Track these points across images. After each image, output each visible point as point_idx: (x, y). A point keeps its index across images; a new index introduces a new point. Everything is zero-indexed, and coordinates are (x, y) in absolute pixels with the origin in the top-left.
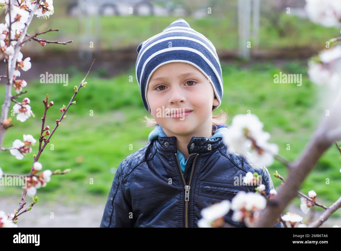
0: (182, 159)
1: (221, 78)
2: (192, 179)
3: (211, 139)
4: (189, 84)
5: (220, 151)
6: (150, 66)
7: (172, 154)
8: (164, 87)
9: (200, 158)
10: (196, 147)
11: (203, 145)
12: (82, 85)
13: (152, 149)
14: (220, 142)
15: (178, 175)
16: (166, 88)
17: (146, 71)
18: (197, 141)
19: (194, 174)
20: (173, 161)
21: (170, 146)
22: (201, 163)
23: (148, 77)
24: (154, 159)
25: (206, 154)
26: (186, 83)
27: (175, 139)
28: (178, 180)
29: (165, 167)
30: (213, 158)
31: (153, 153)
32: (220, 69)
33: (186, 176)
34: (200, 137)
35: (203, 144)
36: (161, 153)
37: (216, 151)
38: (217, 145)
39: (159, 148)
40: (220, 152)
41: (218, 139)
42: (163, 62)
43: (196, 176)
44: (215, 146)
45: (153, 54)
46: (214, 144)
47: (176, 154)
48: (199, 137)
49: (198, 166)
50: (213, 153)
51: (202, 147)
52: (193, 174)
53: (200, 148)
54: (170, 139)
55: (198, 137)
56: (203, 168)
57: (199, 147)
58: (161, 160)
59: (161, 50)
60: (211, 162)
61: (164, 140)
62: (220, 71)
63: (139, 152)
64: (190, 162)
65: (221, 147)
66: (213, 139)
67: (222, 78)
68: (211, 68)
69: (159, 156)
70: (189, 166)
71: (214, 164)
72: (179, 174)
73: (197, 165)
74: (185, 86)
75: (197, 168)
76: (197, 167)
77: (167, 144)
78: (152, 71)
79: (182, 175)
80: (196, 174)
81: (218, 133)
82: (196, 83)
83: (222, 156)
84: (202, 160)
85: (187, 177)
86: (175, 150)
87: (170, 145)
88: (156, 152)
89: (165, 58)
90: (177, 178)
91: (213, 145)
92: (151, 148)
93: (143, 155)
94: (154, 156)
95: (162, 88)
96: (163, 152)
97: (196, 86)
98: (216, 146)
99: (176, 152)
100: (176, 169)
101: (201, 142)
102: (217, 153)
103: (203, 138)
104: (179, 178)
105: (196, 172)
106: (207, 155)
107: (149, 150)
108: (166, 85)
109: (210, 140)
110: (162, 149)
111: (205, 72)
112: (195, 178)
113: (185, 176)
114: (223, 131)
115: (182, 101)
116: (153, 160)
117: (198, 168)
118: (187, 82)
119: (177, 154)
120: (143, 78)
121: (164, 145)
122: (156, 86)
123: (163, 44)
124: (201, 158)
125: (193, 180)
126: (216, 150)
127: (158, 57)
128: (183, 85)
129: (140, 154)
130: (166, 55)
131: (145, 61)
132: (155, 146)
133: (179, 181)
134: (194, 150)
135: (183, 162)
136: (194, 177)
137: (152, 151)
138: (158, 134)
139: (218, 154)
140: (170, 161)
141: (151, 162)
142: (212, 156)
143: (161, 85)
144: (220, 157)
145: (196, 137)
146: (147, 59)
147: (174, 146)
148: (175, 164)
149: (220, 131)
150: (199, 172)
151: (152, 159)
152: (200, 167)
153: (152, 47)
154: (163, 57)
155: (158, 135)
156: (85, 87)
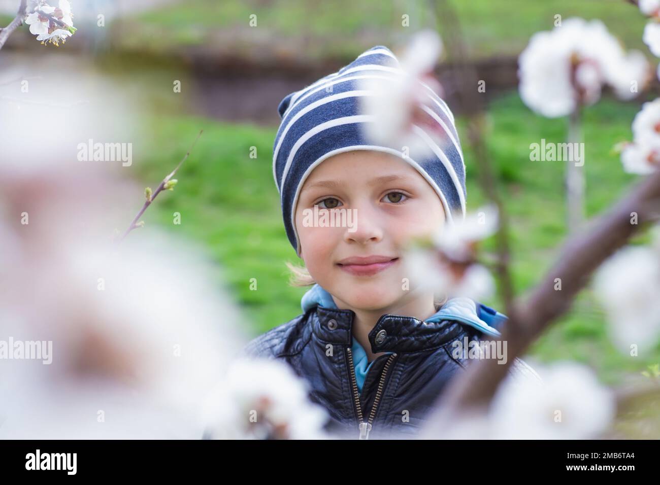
0: (361, 360)
1: (463, 187)
2: (378, 408)
3: (428, 323)
4: (393, 199)
5: (446, 350)
6: (306, 155)
7: (341, 349)
8: (335, 202)
9: (399, 362)
10: (391, 337)
11: (406, 335)
12: (166, 186)
13: (303, 332)
14: (447, 330)
15: (348, 396)
16: (339, 204)
17: (296, 163)
18: (394, 326)
19: (383, 398)
20: (342, 363)
21: (338, 330)
22: (400, 375)
23: (301, 178)
24: (304, 353)
25: (414, 355)
26: (385, 196)
27: (351, 315)
28: (346, 407)
29: (323, 375)
30: (430, 366)
31: (304, 341)
32: (462, 167)
33: (366, 401)
34: (400, 317)
35: (408, 332)
36: (319, 342)
37: (437, 349)
38: (442, 336)
39: (317, 331)
40: (448, 353)
41: (444, 323)
42: (337, 147)
43: (387, 403)
44: (435, 339)
45: (315, 126)
46: (434, 334)
47: (348, 349)
48: (397, 317)
49: (394, 380)
50: (431, 354)
51: (404, 338)
52: (381, 398)
53: (400, 340)
54: (341, 314)
55: (395, 317)
56: (404, 386)
57: (397, 339)
58: (316, 356)
59: (333, 119)
60: (424, 374)
61: (328, 314)
62: (462, 171)
63: (276, 333)
64: (375, 369)
65: (449, 340)
66: (432, 322)
67: (465, 186)
68: (443, 165)
69: (315, 348)
70: (373, 380)
71: (430, 379)
72: (349, 394)
73: (391, 379)
74: (382, 204)
75: (390, 385)
76: (390, 382)
77: (333, 324)
78: (309, 166)
79: (358, 395)
80: (387, 398)
81: (447, 310)
82: (408, 197)
83: (450, 361)
84: (403, 367)
85: (367, 403)
86: (348, 340)
87: (339, 328)
88: (310, 338)
89: (342, 138)
90: (345, 403)
91: (431, 336)
92: (302, 327)
93: (281, 342)
94: (305, 346)
95: (332, 202)
96: (324, 342)
97: (408, 205)
98: (437, 338)
99: (351, 346)
100: (345, 382)
101: (403, 327)
102: (441, 354)
103: (407, 318)
104: (349, 404)
105: (389, 394)
106: (416, 358)
107: (296, 332)
108: (339, 197)
109: (425, 324)
110: (321, 334)
111: (428, 174)
112: (384, 408)
113: (363, 402)
114: (459, 305)
115: (374, 239)
116: (302, 355)
117: (394, 386)
118: (389, 195)
119: (351, 350)
120: (290, 177)
121: (327, 327)
122: (319, 198)
123: (339, 107)
124: (402, 363)
125: (379, 411)
126: (438, 347)
127: (326, 136)
128: (378, 202)
129: (277, 338)
130: (345, 132)
131: (295, 141)
132: (310, 324)
133: (349, 410)
134: (384, 345)
135: (361, 368)
136: (381, 404)
137: (303, 336)
138: (319, 299)
139: (441, 356)
140: (335, 362)
141: (298, 360)
142: (427, 361)
143: (328, 197)
144: (446, 365)
145: (390, 316)
146: (301, 136)
147: (347, 331)
148: (344, 371)
149: (453, 305)
150: (394, 394)
151: (300, 353)
152: (398, 383)
153: (314, 110)
154: (338, 136)
155: (318, 302)
156: (171, 189)
